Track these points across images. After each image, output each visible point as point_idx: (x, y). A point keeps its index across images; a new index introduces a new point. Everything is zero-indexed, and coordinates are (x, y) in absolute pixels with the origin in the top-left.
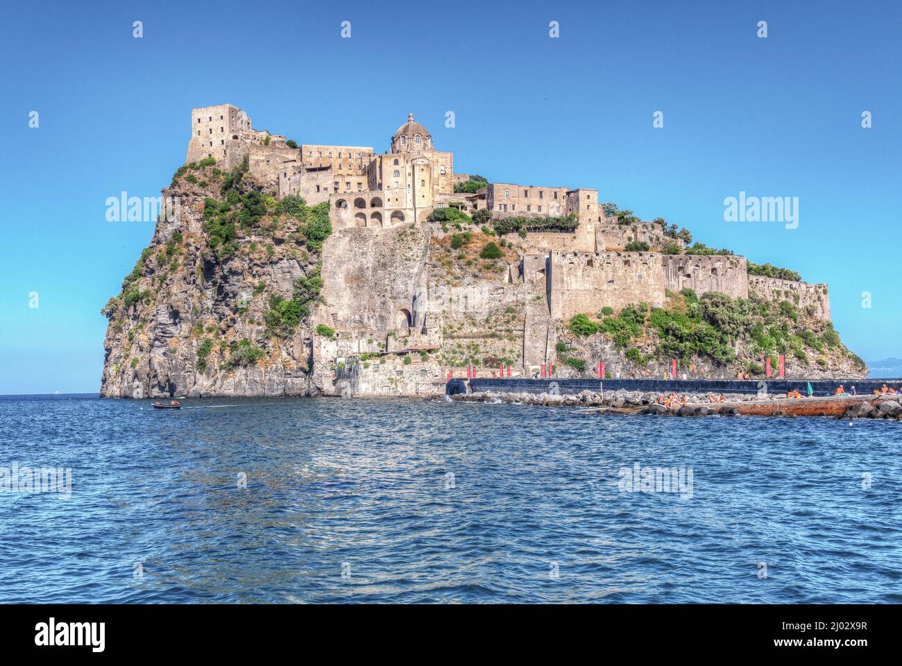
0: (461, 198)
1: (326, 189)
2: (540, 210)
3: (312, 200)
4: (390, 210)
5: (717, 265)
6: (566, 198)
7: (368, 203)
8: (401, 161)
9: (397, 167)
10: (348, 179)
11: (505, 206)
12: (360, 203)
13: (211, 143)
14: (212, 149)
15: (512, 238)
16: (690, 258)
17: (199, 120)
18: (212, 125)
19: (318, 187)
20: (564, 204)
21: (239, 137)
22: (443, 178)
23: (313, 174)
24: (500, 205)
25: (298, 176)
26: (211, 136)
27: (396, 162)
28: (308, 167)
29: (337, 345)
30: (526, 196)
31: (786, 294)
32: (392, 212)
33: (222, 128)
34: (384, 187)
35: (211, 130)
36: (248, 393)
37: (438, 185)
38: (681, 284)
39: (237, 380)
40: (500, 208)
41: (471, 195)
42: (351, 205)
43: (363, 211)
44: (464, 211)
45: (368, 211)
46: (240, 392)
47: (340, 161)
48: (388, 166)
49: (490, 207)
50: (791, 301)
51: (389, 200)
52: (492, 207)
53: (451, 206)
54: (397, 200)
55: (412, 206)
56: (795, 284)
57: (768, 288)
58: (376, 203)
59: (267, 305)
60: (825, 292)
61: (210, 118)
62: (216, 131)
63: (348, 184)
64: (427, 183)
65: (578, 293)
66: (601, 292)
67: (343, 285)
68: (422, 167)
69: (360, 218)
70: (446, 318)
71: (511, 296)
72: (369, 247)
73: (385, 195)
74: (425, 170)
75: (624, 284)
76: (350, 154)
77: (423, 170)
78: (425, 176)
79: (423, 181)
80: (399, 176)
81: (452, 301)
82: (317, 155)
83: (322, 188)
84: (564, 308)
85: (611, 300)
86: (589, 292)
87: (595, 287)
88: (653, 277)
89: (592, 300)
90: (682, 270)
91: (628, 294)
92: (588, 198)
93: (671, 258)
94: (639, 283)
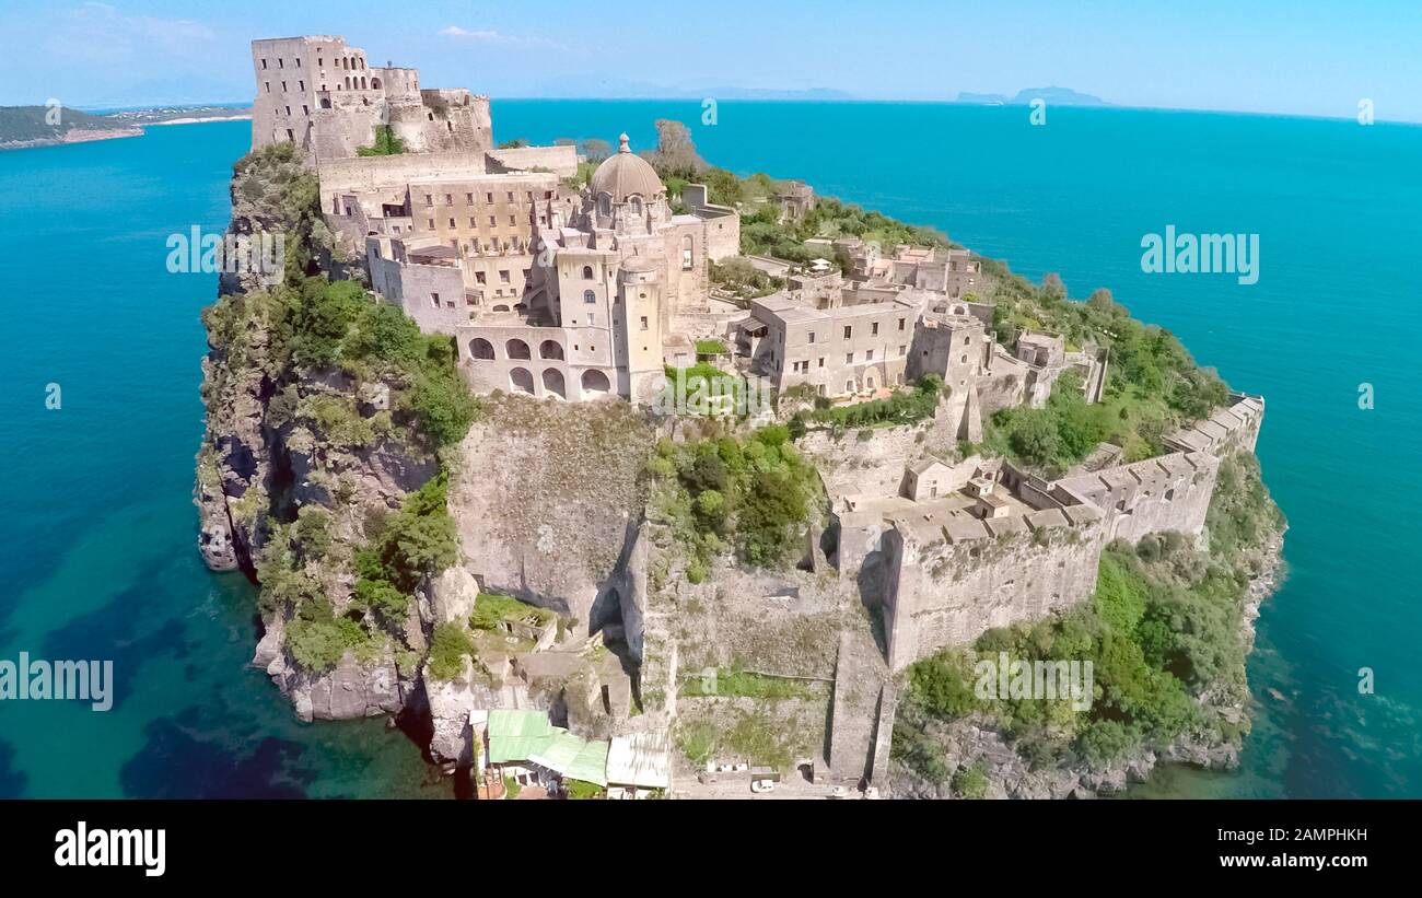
1: (451, 304)
2: (870, 356)
4: (577, 367)
6: (919, 327)
7: (535, 351)
8: (598, 268)
9: (589, 284)
10: (502, 264)
11: (806, 364)
12: (519, 349)
16: (1139, 483)
19: (436, 297)
22: (687, 274)
23: (425, 270)
24: (796, 360)
27: (588, 273)
30: (848, 337)
32: (584, 370)
34: (566, 322)
35: (284, 84)
40: (796, 369)
42: (501, 352)
43: (526, 365)
45: (536, 366)
47: (491, 209)
48: (569, 278)
51: (576, 348)
52: (780, 364)
53: (699, 357)
54: (593, 349)
58: (551, 349)
59: (361, 532)
63: (504, 274)
64: (652, 322)
65: (945, 615)
66: (986, 607)
67: (490, 524)
68: (641, 290)
69: (522, 378)
70: (682, 649)
71: (813, 604)
72: (537, 445)
73: (567, 337)
74: (648, 296)
75: (1029, 585)
76: (510, 194)
77: (643, 296)
78: (649, 308)
79: (644, 319)
80: (593, 301)
81: (694, 608)
82: (443, 200)
83: (443, 302)
84: (916, 648)
85: (1002, 617)
86: (965, 612)
87: (976, 600)
88: (1084, 562)
89: (969, 624)
90: (1121, 505)
91: (1035, 601)
92: (966, 342)
93: (1109, 489)
94: (1059, 576)
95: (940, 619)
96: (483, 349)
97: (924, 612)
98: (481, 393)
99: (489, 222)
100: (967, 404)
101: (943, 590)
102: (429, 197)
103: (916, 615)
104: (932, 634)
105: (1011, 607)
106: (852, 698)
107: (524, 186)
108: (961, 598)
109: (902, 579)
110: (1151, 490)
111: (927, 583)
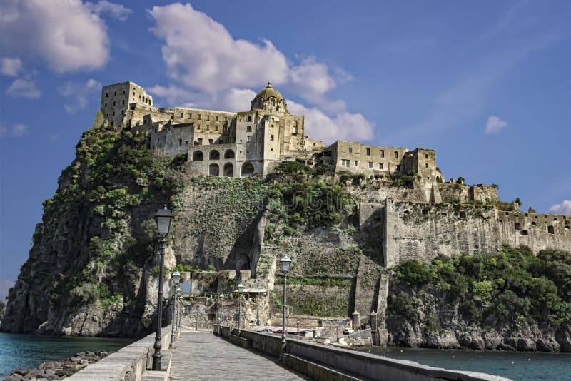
0: (309, 155)
1: (187, 143)
2: (381, 167)
3: (175, 152)
4: (240, 161)
5: (554, 223)
6: (406, 158)
7: (222, 155)
8: (254, 118)
9: (250, 124)
11: (348, 161)
12: (215, 155)
13: (114, 113)
14: (113, 118)
16: (527, 216)
17: (107, 95)
18: (116, 98)
19: (181, 141)
20: (404, 163)
22: (295, 137)
23: (177, 130)
24: (343, 161)
25: (165, 132)
26: (114, 108)
27: (250, 119)
30: (369, 154)
32: (243, 163)
33: (123, 101)
34: (237, 141)
35: (115, 102)
38: (517, 240)
40: (343, 163)
41: (319, 151)
42: (207, 156)
43: (217, 162)
44: (309, 166)
45: (222, 162)
47: (208, 123)
48: (242, 122)
49: (334, 163)
53: (298, 161)
54: (248, 152)
55: (260, 158)
58: (230, 154)
61: (115, 93)
62: (119, 104)
63: (211, 141)
64: (276, 138)
65: (412, 242)
66: (436, 243)
68: (271, 123)
69: (214, 168)
73: (237, 148)
74: (275, 127)
75: (458, 236)
76: (217, 117)
77: (273, 126)
78: (275, 131)
79: (272, 136)
80: (251, 131)
82: (188, 116)
83: (184, 142)
84: (398, 257)
85: (446, 250)
86: (423, 243)
87: (429, 238)
88: (490, 230)
89: (427, 250)
90: (517, 226)
91: (464, 245)
92: (427, 156)
93: (507, 214)
94: (475, 235)
95: (410, 244)
96: (199, 156)
97: (401, 238)
99: (206, 128)
100: (432, 190)
101: (410, 228)
102: (182, 114)
103: (396, 239)
104: (407, 251)
105: (450, 246)
106: (365, 283)
107: (224, 115)
108: (421, 235)
109: (388, 219)
110: (536, 222)
111: (401, 224)
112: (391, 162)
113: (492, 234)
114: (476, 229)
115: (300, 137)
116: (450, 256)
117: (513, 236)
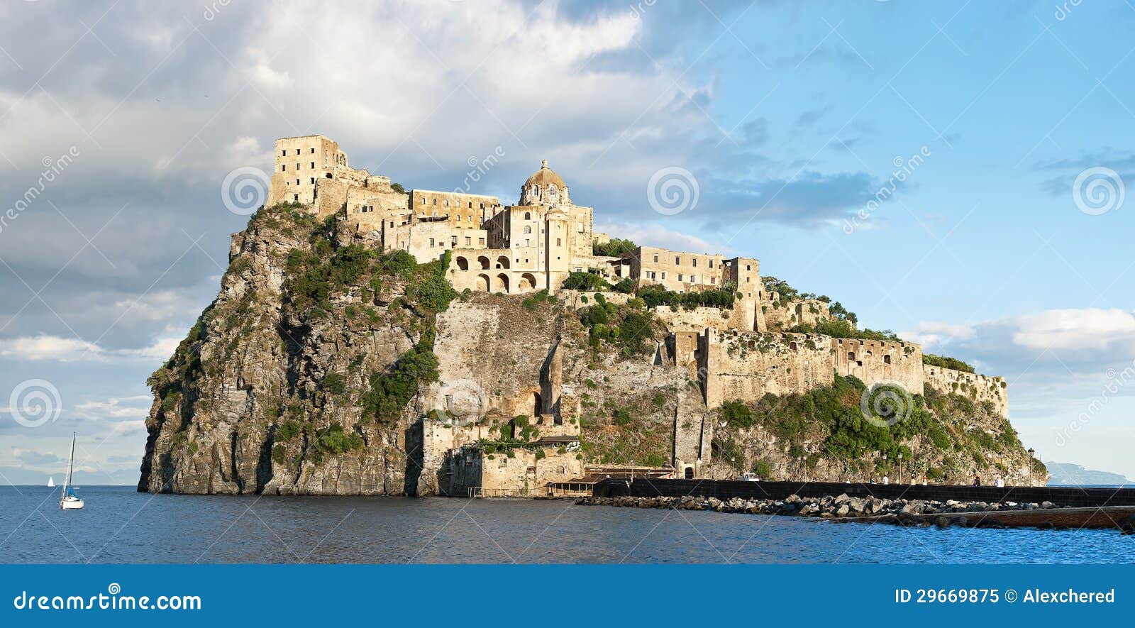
0: (602, 263)
1: (442, 244)
2: (693, 280)
3: (424, 255)
4: (519, 272)
5: (891, 352)
6: (722, 268)
7: (493, 263)
8: (533, 214)
9: (528, 222)
10: (468, 233)
11: (653, 274)
12: (485, 262)
13: (298, 180)
14: (298, 189)
15: (662, 311)
16: (862, 343)
17: (284, 152)
18: (299, 159)
19: (432, 240)
20: (721, 274)
21: (334, 177)
22: (581, 236)
23: (427, 225)
24: (648, 272)
25: (407, 227)
26: (299, 172)
27: (528, 217)
28: (421, 216)
29: (453, 434)
30: (678, 263)
31: (963, 387)
32: (521, 274)
33: (313, 164)
34: (512, 244)
35: (298, 165)
36: (340, 491)
37: (575, 245)
38: (851, 371)
39: (326, 473)
40: (648, 277)
41: (615, 259)
42: (473, 264)
43: (486, 271)
44: (605, 278)
45: (493, 272)
46: (329, 489)
47: (458, 211)
48: (517, 219)
49: (635, 273)
50: (967, 395)
51: (517, 261)
52: (639, 275)
53: (590, 271)
54: (527, 261)
55: (544, 269)
56: (972, 377)
57: (944, 379)
58: (505, 262)
59: (367, 381)
60: (1003, 385)
61: (299, 151)
62: (306, 167)
63: (469, 239)
64: (563, 242)
65: (738, 379)
66: (763, 379)
67: (460, 360)
68: (558, 224)
69: (482, 280)
70: (584, 404)
71: (660, 381)
72: (493, 316)
73: (512, 254)
74: (561, 227)
75: (789, 370)
76: (470, 204)
77: (559, 227)
78: (562, 234)
79: (559, 239)
80: (530, 232)
81: (591, 385)
82: (431, 202)
83: (436, 243)
84: (722, 397)
85: (774, 389)
86: (750, 379)
87: (756, 374)
88: (822, 363)
89: (754, 388)
90: (852, 356)
91: (794, 383)
92: (749, 268)
93: (840, 342)
94: (806, 369)
95: (735, 382)
97: (725, 374)
98: (460, 290)
100: (755, 311)
101: (735, 362)
103: (720, 375)
104: (731, 390)
105: (778, 383)
106: (687, 425)
107: (478, 199)
108: (746, 371)
109: (710, 352)
110: (872, 351)
111: (725, 357)
112: (705, 273)
113: (825, 367)
114: (806, 363)
115: (588, 236)
116: (778, 395)
117: (847, 367)
